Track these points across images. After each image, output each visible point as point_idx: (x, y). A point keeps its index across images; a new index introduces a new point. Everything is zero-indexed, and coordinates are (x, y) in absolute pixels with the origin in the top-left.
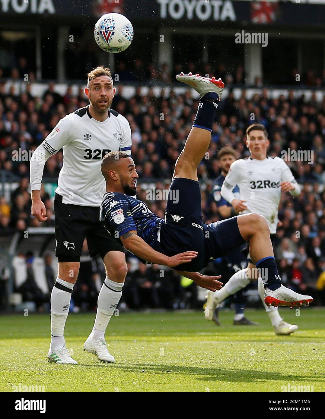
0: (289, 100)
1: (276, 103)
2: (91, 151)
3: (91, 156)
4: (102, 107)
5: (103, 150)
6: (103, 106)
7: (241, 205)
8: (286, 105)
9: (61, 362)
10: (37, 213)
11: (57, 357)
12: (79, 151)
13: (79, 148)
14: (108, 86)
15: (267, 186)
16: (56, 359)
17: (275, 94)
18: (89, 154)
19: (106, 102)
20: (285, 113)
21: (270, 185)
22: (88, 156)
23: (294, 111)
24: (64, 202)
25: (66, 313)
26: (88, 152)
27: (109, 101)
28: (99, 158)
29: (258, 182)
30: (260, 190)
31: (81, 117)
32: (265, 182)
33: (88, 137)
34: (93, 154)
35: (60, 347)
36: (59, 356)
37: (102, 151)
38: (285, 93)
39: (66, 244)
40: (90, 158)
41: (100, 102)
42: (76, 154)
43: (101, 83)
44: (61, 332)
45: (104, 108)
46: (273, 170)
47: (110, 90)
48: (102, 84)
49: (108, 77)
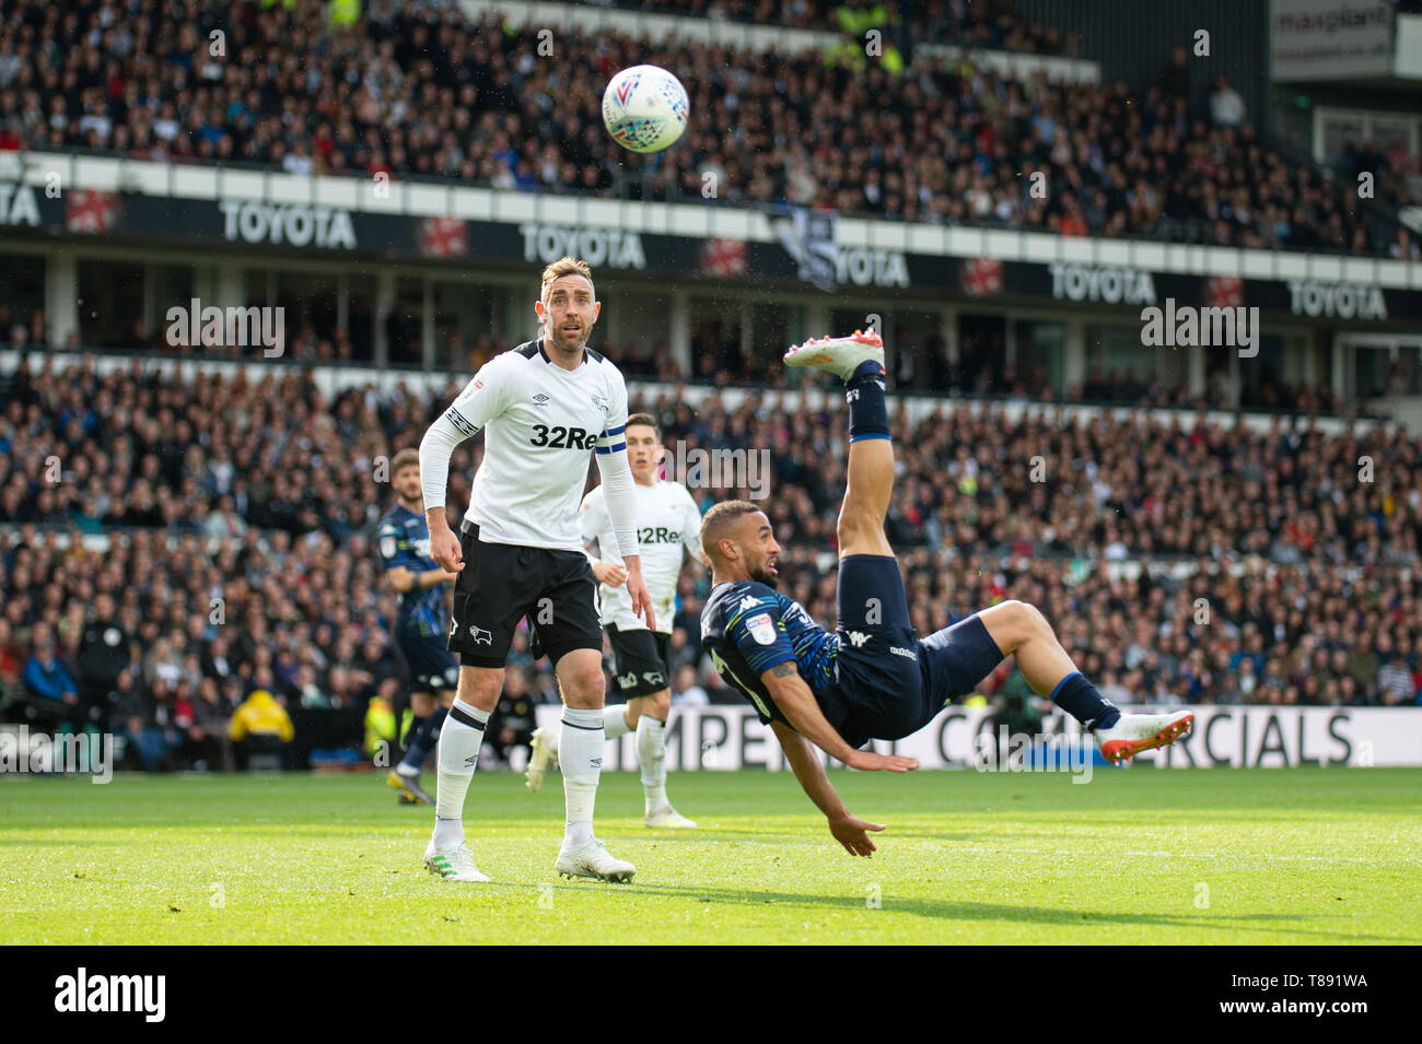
0: (133, 377)
1: (110, 382)
2: (546, 430)
3: (545, 440)
4: (569, 340)
5: (571, 429)
6: (571, 336)
7: (617, 572)
8: (128, 388)
9: (456, 877)
10: (444, 555)
11: (447, 865)
12: (521, 429)
13: (521, 421)
14: (581, 297)
15: (661, 538)
16: (444, 870)
17: (107, 366)
18: (542, 435)
19: (577, 329)
20: (127, 402)
21: (667, 536)
22: (540, 440)
23: (145, 398)
24: (482, 538)
25: (471, 772)
26: (541, 430)
27: (583, 327)
28: (562, 446)
29: (645, 531)
30: (649, 546)
31: (529, 358)
32: (658, 530)
33: (542, 398)
34: (551, 437)
35: (454, 844)
36: (452, 864)
37: (568, 432)
38: (125, 364)
39: (474, 631)
40: (543, 444)
41: (566, 329)
42: (512, 434)
43: (567, 289)
44: (457, 812)
45: (573, 341)
46: (673, 507)
47: (587, 305)
48: (570, 291)
49: (583, 278)
